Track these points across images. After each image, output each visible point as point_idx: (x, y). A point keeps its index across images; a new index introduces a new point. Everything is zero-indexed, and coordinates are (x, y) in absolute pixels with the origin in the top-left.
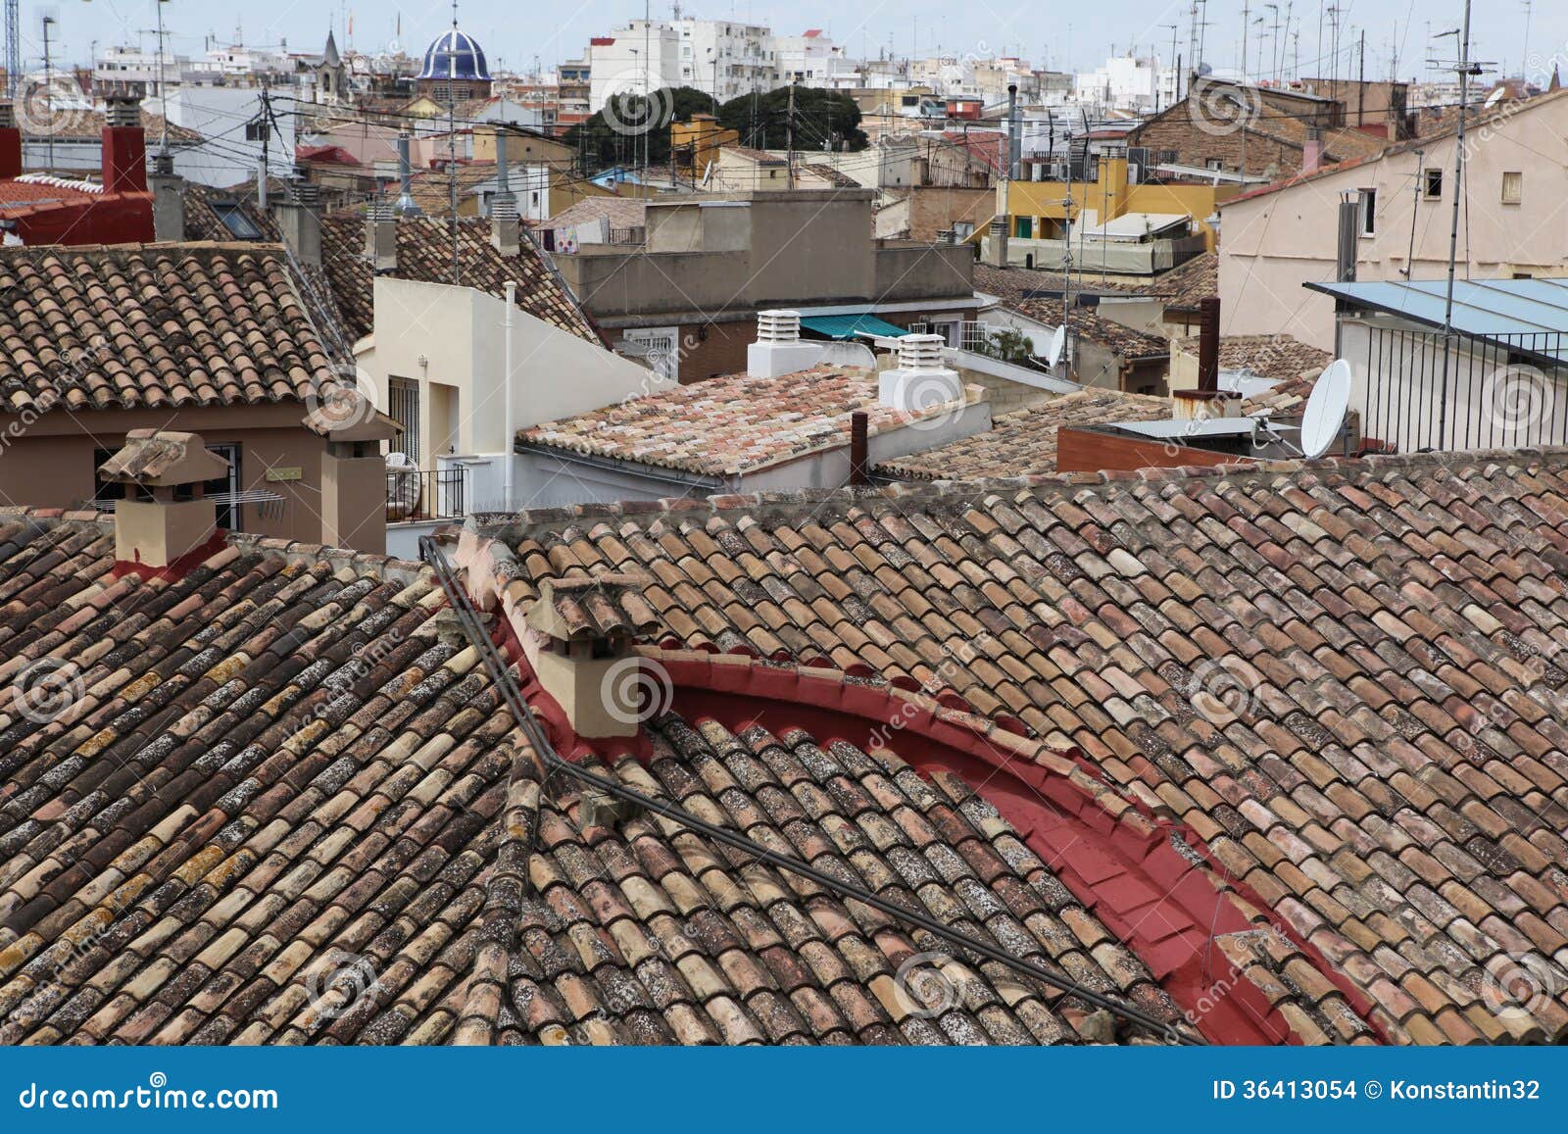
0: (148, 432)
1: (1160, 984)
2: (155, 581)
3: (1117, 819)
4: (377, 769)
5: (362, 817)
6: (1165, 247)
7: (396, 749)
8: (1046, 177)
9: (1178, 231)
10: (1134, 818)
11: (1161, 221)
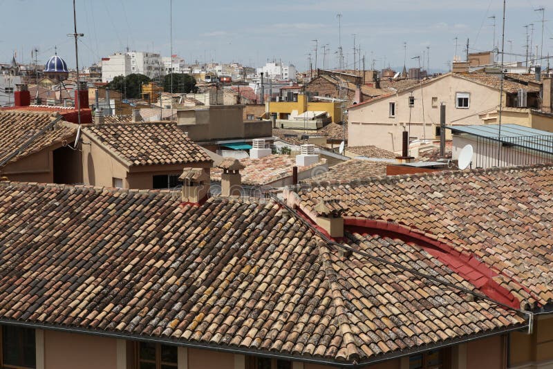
0: (190, 168)
1: (479, 289)
2: (195, 206)
3: (460, 253)
4: (281, 247)
5: (284, 256)
6: (320, 121)
7: (285, 241)
8: (280, 101)
9: (323, 116)
10: (464, 252)
11: (318, 113)
